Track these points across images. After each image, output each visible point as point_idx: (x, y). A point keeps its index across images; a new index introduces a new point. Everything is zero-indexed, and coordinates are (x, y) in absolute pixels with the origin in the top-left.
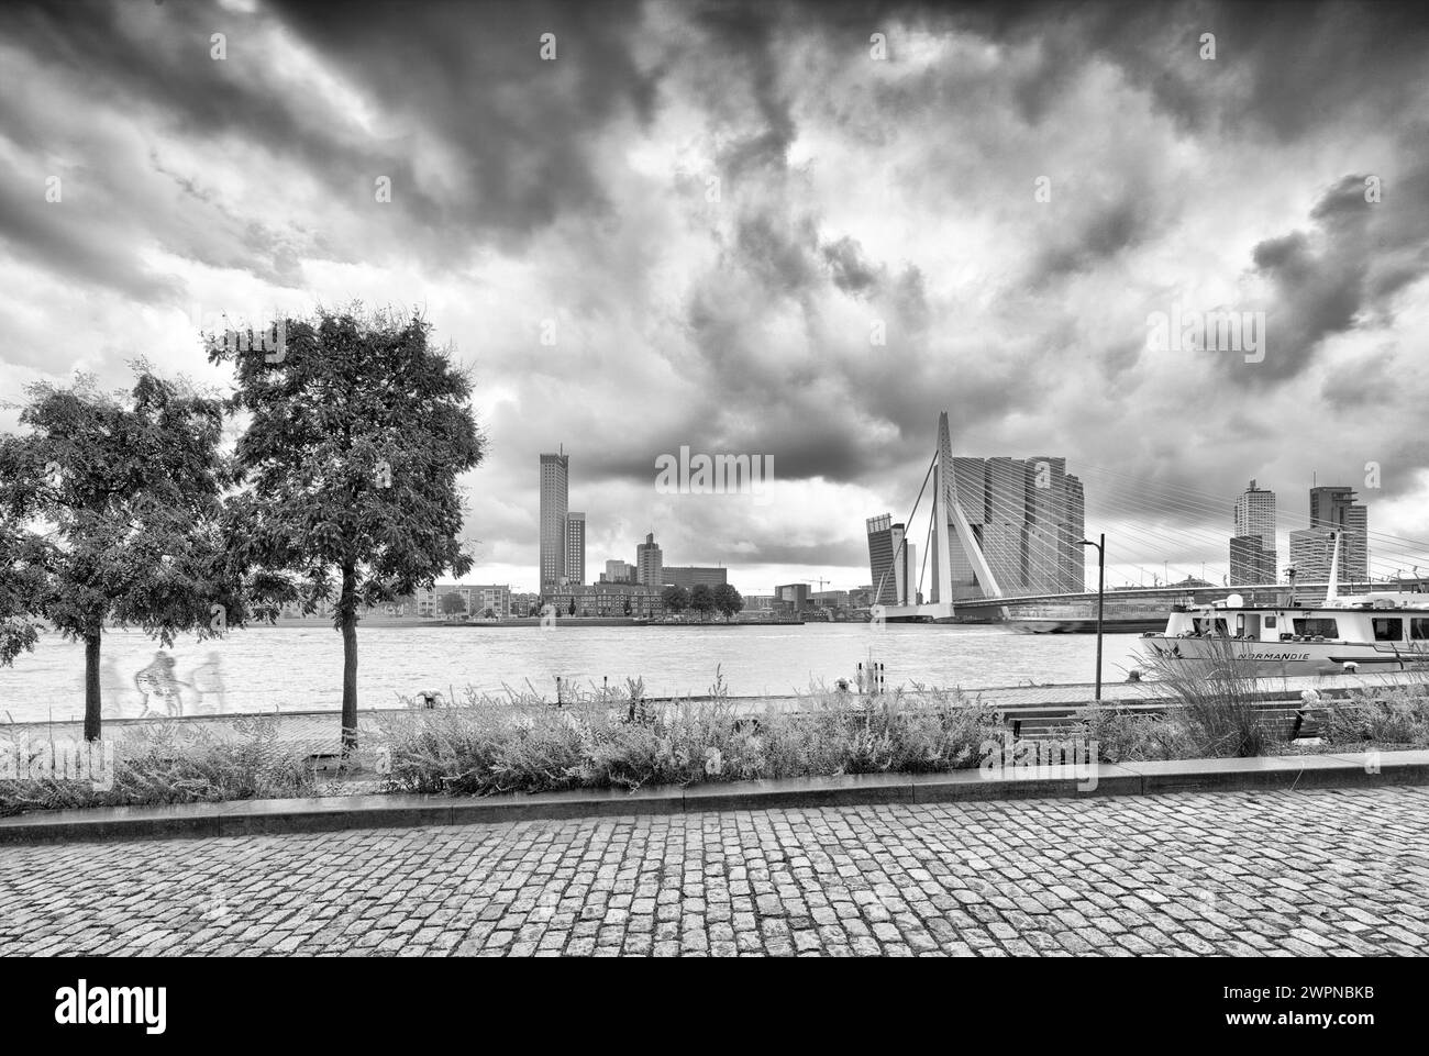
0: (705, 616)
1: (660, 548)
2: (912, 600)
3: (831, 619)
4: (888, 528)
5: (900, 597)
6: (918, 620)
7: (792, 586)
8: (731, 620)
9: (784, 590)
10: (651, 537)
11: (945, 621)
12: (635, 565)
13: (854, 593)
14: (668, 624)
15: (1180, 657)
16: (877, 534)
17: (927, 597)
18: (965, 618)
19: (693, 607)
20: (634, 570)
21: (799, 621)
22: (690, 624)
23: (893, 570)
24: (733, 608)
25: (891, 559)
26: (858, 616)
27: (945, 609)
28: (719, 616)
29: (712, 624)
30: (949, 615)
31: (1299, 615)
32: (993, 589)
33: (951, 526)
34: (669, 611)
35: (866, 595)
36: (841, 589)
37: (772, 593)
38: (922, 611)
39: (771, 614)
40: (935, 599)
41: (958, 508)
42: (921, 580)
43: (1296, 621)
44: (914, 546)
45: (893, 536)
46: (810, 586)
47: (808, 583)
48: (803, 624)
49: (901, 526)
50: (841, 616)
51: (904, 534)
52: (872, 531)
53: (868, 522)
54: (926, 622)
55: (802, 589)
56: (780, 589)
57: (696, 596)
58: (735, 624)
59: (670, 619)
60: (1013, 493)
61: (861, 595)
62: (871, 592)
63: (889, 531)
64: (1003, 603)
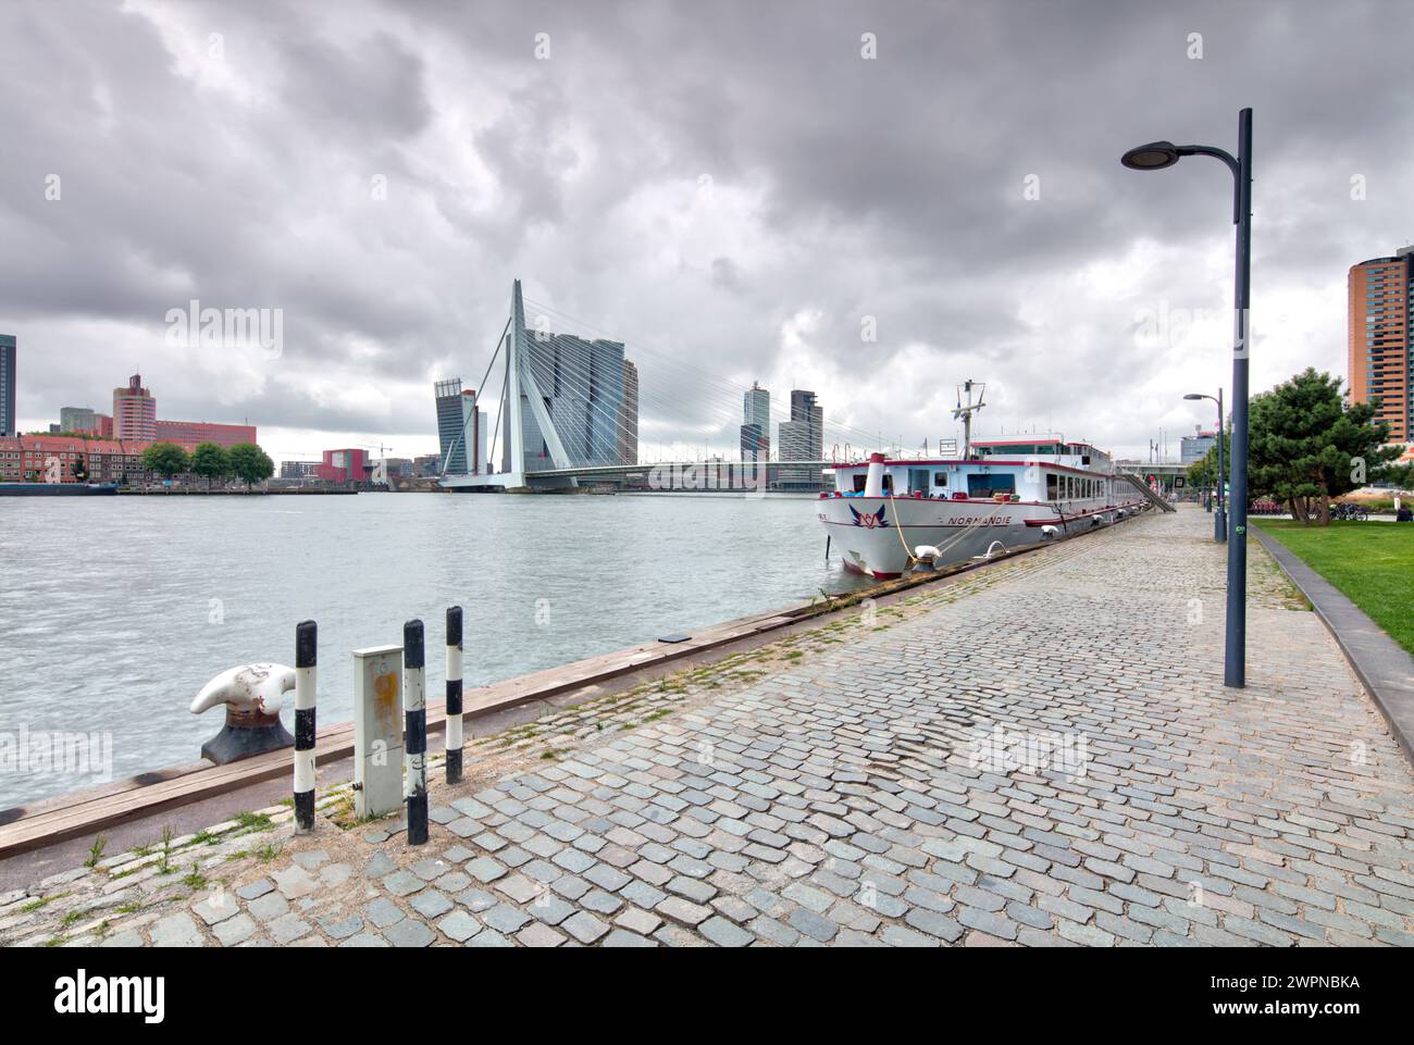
0: (214, 484)
1: (152, 396)
2: (483, 469)
3: (392, 487)
4: (458, 393)
5: (470, 466)
6: (490, 489)
7: (345, 451)
8: (255, 487)
9: (335, 456)
10: (137, 379)
11: (517, 491)
12: (111, 415)
13: (420, 461)
14: (151, 494)
15: (884, 525)
16: (446, 398)
17: (498, 467)
18: (536, 488)
19: (195, 470)
20: (107, 423)
21: (352, 490)
22: (190, 494)
23: (463, 438)
24: (259, 474)
25: (461, 426)
26: (423, 485)
27: (515, 479)
28: (239, 484)
29: (225, 494)
30: (520, 485)
31: (975, 470)
32: (562, 461)
33: (524, 397)
34: (156, 475)
35: (434, 464)
36: (405, 458)
37: (319, 459)
38: (493, 481)
39: (317, 483)
40: (507, 468)
41: (530, 377)
42: (493, 451)
43: (971, 478)
44: (486, 414)
45: (464, 402)
46: (367, 452)
47: (365, 449)
48: (356, 493)
49: (471, 393)
50: (404, 485)
51: (476, 400)
52: (441, 396)
53: (437, 385)
54: (496, 492)
55: (357, 457)
56: (329, 454)
57: (201, 456)
58: (260, 493)
59: (158, 487)
60: (581, 367)
61: (429, 464)
62: (439, 461)
63: (459, 396)
64: (571, 474)
